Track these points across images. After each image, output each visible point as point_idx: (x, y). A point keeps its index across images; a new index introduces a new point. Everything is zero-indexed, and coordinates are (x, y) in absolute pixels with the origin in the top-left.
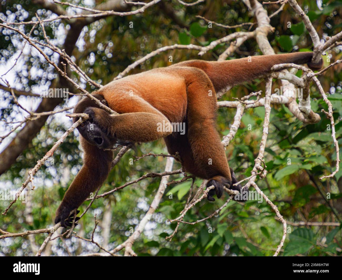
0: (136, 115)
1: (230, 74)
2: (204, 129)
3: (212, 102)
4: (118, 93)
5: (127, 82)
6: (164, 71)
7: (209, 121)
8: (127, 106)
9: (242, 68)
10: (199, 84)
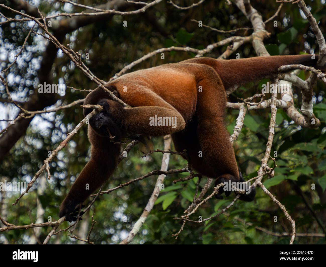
0: (150, 109)
1: (239, 73)
2: (214, 126)
3: (222, 99)
4: (131, 87)
5: (139, 75)
6: (175, 66)
7: (218, 118)
8: (140, 99)
9: (250, 68)
10: (209, 81)
